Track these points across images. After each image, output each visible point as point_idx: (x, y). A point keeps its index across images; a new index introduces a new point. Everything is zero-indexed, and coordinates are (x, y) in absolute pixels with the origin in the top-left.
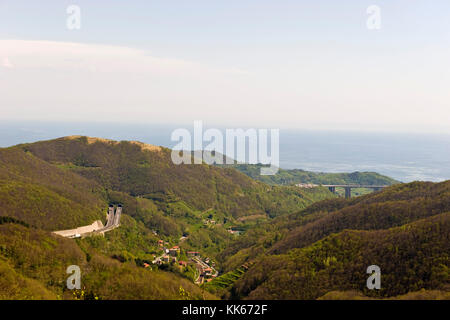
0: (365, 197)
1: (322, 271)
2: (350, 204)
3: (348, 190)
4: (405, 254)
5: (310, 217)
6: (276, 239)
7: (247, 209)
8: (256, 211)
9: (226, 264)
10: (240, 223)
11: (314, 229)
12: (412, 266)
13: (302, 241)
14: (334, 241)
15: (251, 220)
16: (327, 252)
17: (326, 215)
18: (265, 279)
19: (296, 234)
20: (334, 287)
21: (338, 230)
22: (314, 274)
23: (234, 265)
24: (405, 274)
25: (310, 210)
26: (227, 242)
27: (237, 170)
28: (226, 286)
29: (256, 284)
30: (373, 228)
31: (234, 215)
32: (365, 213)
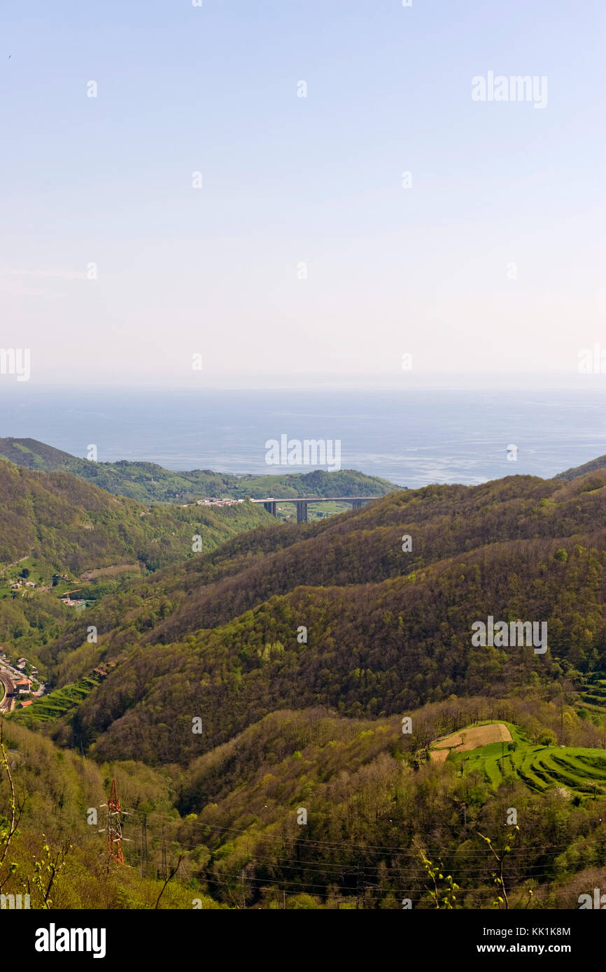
0: (335, 520)
1: (254, 672)
2: (307, 536)
3: (302, 508)
4: (416, 627)
5: (229, 564)
6: (161, 613)
7: (100, 555)
8: (118, 557)
9: (61, 667)
10: (88, 584)
11: (236, 588)
12: (430, 652)
13: (213, 615)
14: (278, 611)
15: (107, 577)
16: (265, 633)
17: (259, 560)
18: (141, 694)
19: (202, 601)
20: (282, 701)
21: (284, 588)
22: (239, 678)
23: (76, 669)
24: (418, 668)
25: (229, 551)
26: (61, 623)
27: (78, 477)
28: (63, 713)
29: (124, 705)
30: (352, 581)
31: (75, 568)
32: (338, 551)
